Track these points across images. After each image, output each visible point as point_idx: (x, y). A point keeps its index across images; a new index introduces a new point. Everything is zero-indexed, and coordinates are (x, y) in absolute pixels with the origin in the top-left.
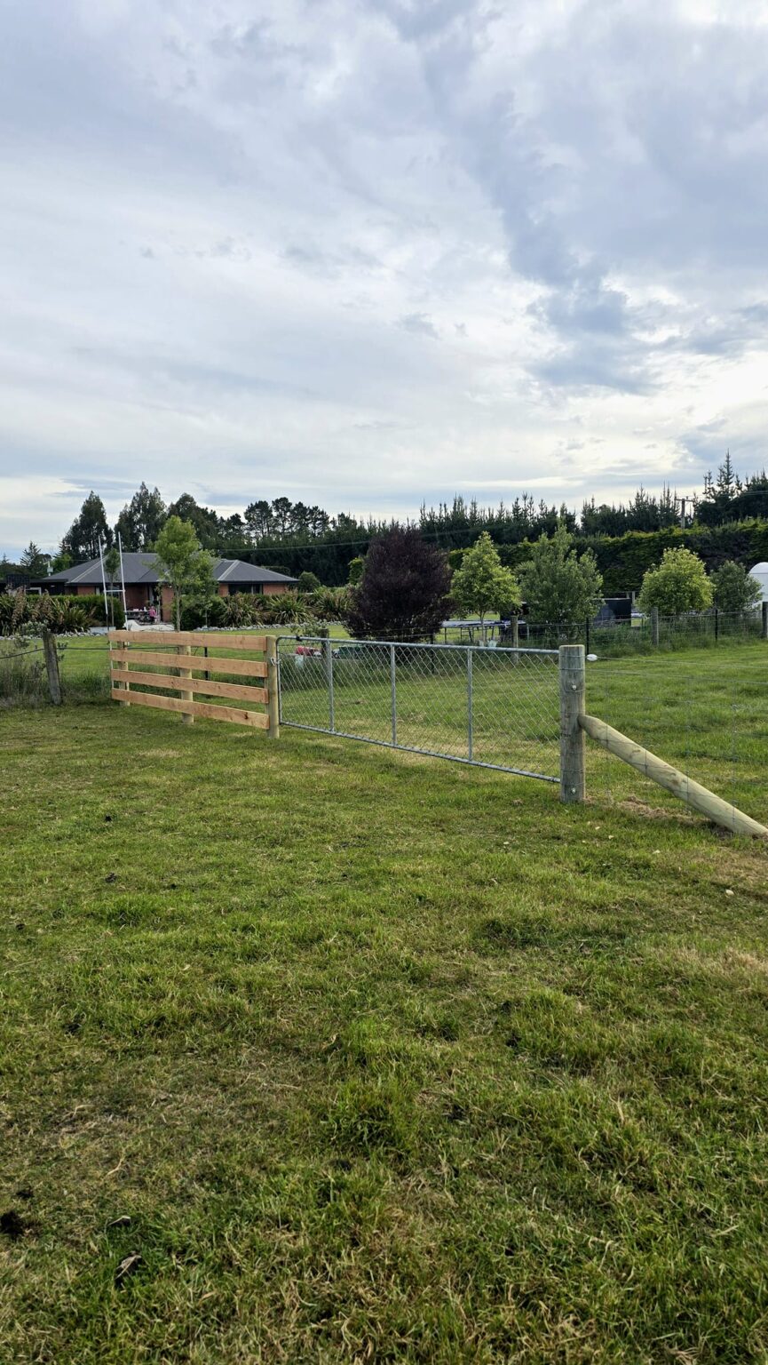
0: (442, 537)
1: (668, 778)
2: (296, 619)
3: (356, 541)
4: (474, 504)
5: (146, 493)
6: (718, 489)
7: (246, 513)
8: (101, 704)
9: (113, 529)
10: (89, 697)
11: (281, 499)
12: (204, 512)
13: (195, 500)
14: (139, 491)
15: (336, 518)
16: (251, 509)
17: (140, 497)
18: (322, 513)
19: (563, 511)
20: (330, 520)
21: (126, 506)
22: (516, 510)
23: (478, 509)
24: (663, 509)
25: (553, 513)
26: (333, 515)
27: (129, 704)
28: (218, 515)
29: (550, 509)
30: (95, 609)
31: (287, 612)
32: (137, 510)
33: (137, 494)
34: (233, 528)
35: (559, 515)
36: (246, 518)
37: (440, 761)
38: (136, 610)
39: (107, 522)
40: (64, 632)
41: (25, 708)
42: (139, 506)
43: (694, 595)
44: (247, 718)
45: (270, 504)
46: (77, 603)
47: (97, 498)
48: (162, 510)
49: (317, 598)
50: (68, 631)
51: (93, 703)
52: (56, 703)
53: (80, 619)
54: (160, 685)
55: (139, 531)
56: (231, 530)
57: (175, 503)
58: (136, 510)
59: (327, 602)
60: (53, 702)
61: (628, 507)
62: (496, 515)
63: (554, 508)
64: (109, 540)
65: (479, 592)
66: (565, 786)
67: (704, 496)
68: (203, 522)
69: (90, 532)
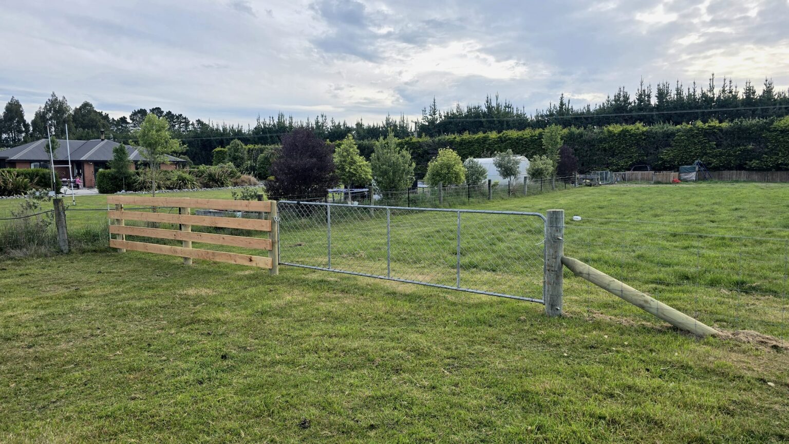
0: (271, 137)
1: (640, 298)
2: (189, 186)
3: (214, 137)
4: (291, 118)
5: (56, 99)
6: (430, 117)
7: (131, 116)
8: (102, 251)
9: (30, 123)
10: (90, 247)
11: (156, 108)
12: (100, 114)
13: (93, 106)
14: (51, 98)
15: (195, 122)
16: (135, 114)
17: (52, 102)
18: (185, 118)
19: (344, 125)
20: (190, 123)
21: (40, 108)
22: (317, 123)
23: (294, 121)
24: (400, 126)
25: (339, 125)
26: (192, 120)
27: (125, 251)
28: (111, 117)
29: (337, 124)
30: (37, 178)
31: (183, 181)
32: (50, 110)
33: (49, 100)
34: (122, 126)
35: (342, 127)
36: (131, 119)
37: (423, 288)
38: (65, 179)
39: (25, 118)
40: (13, 195)
41: (39, 257)
42: (50, 108)
43: (457, 176)
44: (251, 260)
45: (148, 111)
46: (22, 174)
47: (17, 101)
48: (69, 111)
49: (203, 172)
50: (16, 194)
51: (95, 251)
52: (65, 252)
53: (26, 185)
54: (160, 237)
55: (51, 125)
56: (120, 127)
57: (78, 107)
58: (48, 110)
59: (210, 175)
60: (62, 251)
61: (381, 125)
62: (305, 125)
63: (339, 123)
64: (27, 131)
65: (349, 172)
66: (552, 305)
67: (423, 121)
68: (100, 121)
69: (11, 125)
